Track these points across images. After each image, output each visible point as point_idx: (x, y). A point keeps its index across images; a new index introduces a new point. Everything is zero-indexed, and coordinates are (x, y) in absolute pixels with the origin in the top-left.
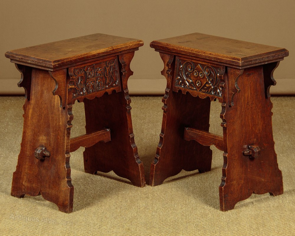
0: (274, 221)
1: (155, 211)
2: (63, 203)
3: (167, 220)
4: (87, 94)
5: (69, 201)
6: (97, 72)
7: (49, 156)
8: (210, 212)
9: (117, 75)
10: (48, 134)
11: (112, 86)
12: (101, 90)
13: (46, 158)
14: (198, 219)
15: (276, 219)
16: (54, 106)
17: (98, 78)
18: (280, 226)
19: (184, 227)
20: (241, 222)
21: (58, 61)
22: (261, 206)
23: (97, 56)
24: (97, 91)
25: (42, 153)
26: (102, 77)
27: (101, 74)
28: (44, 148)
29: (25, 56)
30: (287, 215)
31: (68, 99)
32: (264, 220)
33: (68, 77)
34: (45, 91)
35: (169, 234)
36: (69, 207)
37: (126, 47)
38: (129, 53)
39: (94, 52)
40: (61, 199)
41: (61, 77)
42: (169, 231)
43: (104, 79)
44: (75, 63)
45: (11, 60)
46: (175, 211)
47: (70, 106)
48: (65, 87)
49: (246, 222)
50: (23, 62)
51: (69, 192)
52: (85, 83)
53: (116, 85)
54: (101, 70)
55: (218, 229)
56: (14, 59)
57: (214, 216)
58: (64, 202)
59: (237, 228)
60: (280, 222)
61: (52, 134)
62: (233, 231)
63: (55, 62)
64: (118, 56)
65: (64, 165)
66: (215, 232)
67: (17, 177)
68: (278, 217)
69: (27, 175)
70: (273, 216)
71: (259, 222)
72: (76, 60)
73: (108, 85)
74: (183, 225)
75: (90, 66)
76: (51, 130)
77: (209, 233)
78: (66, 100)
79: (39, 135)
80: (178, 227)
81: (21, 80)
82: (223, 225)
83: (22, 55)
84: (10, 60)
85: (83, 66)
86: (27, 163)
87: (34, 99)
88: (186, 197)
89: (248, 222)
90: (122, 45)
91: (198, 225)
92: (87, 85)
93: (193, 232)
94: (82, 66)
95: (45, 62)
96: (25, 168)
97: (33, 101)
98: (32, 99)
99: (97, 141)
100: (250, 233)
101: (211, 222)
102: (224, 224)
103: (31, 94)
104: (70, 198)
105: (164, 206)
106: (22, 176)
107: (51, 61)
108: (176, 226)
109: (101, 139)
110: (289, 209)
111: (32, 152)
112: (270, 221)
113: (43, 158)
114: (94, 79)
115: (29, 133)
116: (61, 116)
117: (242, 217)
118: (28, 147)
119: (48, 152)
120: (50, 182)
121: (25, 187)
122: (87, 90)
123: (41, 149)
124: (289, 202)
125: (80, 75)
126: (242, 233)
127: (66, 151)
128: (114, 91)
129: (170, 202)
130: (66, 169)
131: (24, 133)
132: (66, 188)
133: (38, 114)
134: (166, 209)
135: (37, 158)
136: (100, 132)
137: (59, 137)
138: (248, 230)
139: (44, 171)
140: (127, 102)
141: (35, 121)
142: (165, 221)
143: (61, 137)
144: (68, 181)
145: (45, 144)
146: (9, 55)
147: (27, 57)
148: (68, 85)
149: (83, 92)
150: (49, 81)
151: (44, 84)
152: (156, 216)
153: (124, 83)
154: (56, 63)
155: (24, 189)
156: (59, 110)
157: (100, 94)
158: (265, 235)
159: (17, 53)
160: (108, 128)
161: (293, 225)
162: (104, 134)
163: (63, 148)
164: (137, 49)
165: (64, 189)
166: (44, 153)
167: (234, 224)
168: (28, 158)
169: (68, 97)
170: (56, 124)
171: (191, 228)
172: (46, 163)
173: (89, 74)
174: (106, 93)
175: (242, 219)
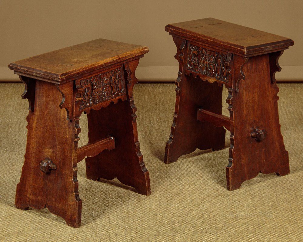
0: (270, 222)
1: (152, 211)
2: (71, 218)
3: (164, 221)
4: (94, 105)
5: (77, 216)
6: (103, 82)
7: (56, 170)
8: (207, 213)
9: (123, 83)
10: (54, 147)
11: (118, 95)
12: (107, 100)
13: (52, 171)
14: (194, 221)
15: (272, 220)
16: (60, 118)
17: (104, 88)
18: (276, 227)
19: (181, 229)
20: (237, 223)
21: (66, 74)
22: (256, 205)
23: (104, 66)
24: (103, 101)
25: (48, 166)
26: (107, 87)
27: (107, 84)
28: (50, 161)
29: (30, 68)
30: (282, 215)
31: (75, 112)
32: (260, 220)
33: (75, 89)
34: (51, 103)
35: (167, 237)
36: (77, 222)
37: (132, 55)
38: (134, 60)
39: (101, 62)
40: (69, 214)
41: (67, 90)
42: (166, 234)
43: (110, 89)
44: (82, 75)
45: (15, 71)
46: (172, 212)
47: (77, 119)
48: (72, 99)
49: (242, 223)
50: (28, 74)
51: (77, 206)
52: (92, 94)
53: (122, 94)
54: (106, 79)
55: (215, 231)
56: (19, 71)
57: (210, 217)
58: (72, 216)
59: (234, 230)
60: (275, 223)
61: (58, 147)
62: (230, 233)
63: (62, 75)
64: (124, 64)
65: (71, 179)
66: (213, 235)
67: (21, 189)
68: (274, 217)
69: (32, 187)
70: (268, 217)
71: (255, 223)
72: (83, 72)
73: (114, 94)
74: (181, 227)
75: (96, 76)
76: (57, 143)
77: (207, 236)
78: (73, 113)
79: (44, 148)
80: (176, 229)
81: (25, 91)
82: (219, 227)
83: (27, 67)
84: (13, 71)
85: (90, 76)
86: (32, 175)
87: (39, 110)
88: (182, 196)
89: (245, 223)
90: (128, 53)
91: (195, 227)
92: (93, 95)
93: (191, 235)
94: (88, 77)
95: (52, 75)
96: (29, 180)
97: (37, 113)
98: (36, 110)
99: (102, 150)
100: (247, 236)
101: (208, 223)
102: (221, 225)
103: (35, 105)
104: (78, 212)
105: (160, 206)
106: (26, 189)
107: (58, 75)
108: (174, 228)
109: (106, 148)
110: (283, 208)
111: (37, 165)
112: (266, 222)
113: (49, 171)
114: (100, 89)
115: (34, 145)
116: (67, 129)
117: (238, 218)
118: (33, 159)
119: (55, 165)
120: (56, 196)
121: (30, 200)
122: (93, 101)
123: (47, 162)
124: (283, 201)
125: (87, 86)
126: (239, 236)
127: (73, 165)
128: (120, 100)
129: (166, 201)
130: (74, 183)
131: (28, 144)
132: (74, 202)
133: (43, 126)
134: (163, 209)
135: (43, 172)
136: (105, 141)
137: (66, 150)
138: (245, 233)
139: (50, 185)
140: (133, 111)
141: (39, 133)
142: (162, 222)
143: (67, 151)
144: (76, 195)
145: (51, 157)
146: (13, 67)
147: (33, 69)
148: (75, 97)
149: (89, 103)
150: (54, 92)
151: (49, 95)
152: (153, 216)
153: (129, 91)
154: (63, 77)
155: (29, 202)
156: (65, 123)
157: (106, 104)
158: (262, 237)
159: (22, 65)
160: (112, 136)
161: (288, 226)
162: (109, 142)
163: (71, 162)
164: (142, 56)
165: (72, 203)
166: (50, 166)
167: (231, 226)
168: (33, 170)
169: (76, 110)
170: (62, 137)
171: (188, 230)
172: (52, 177)
173: (96, 85)
174: (112, 103)
175: (238, 220)
